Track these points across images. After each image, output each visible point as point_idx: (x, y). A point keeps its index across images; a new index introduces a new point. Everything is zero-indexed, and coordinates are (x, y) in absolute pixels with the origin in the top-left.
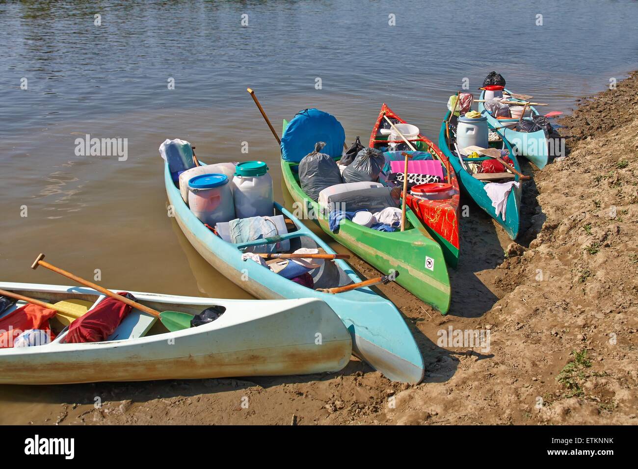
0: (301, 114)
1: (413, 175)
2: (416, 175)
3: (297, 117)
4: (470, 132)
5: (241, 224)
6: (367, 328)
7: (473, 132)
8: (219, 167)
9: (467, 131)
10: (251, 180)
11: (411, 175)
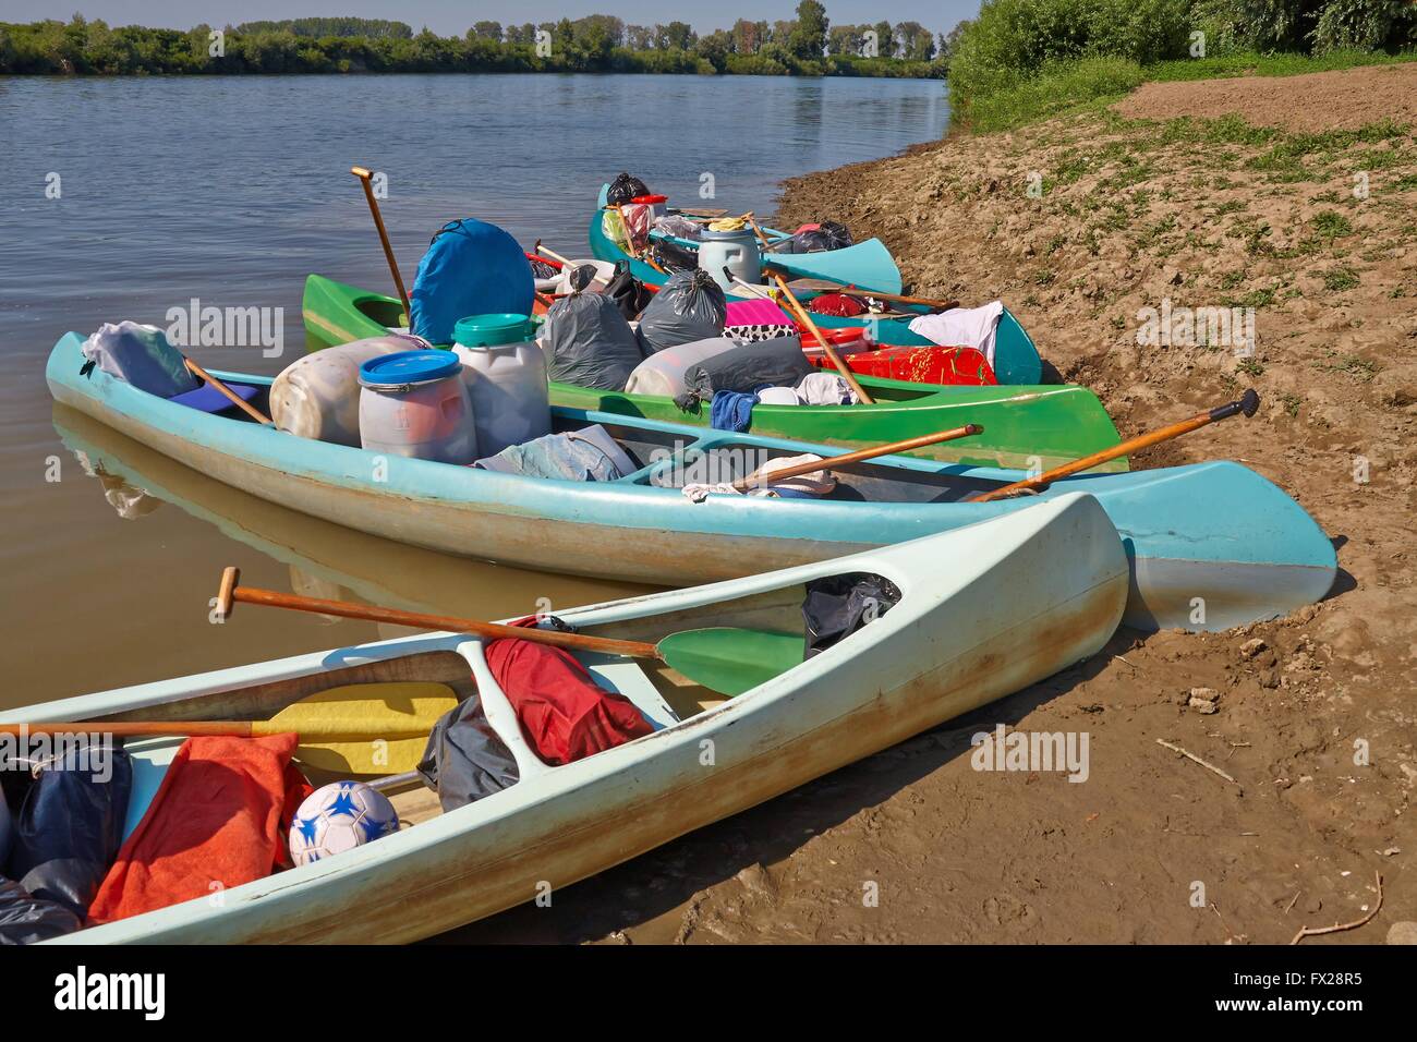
0: (450, 230)
1: (746, 329)
2: (750, 327)
3: (442, 239)
4: (732, 259)
5: (530, 456)
6: (1172, 533)
7: (741, 258)
8: (373, 345)
9: (727, 258)
10: (512, 353)
11: (741, 328)
